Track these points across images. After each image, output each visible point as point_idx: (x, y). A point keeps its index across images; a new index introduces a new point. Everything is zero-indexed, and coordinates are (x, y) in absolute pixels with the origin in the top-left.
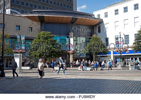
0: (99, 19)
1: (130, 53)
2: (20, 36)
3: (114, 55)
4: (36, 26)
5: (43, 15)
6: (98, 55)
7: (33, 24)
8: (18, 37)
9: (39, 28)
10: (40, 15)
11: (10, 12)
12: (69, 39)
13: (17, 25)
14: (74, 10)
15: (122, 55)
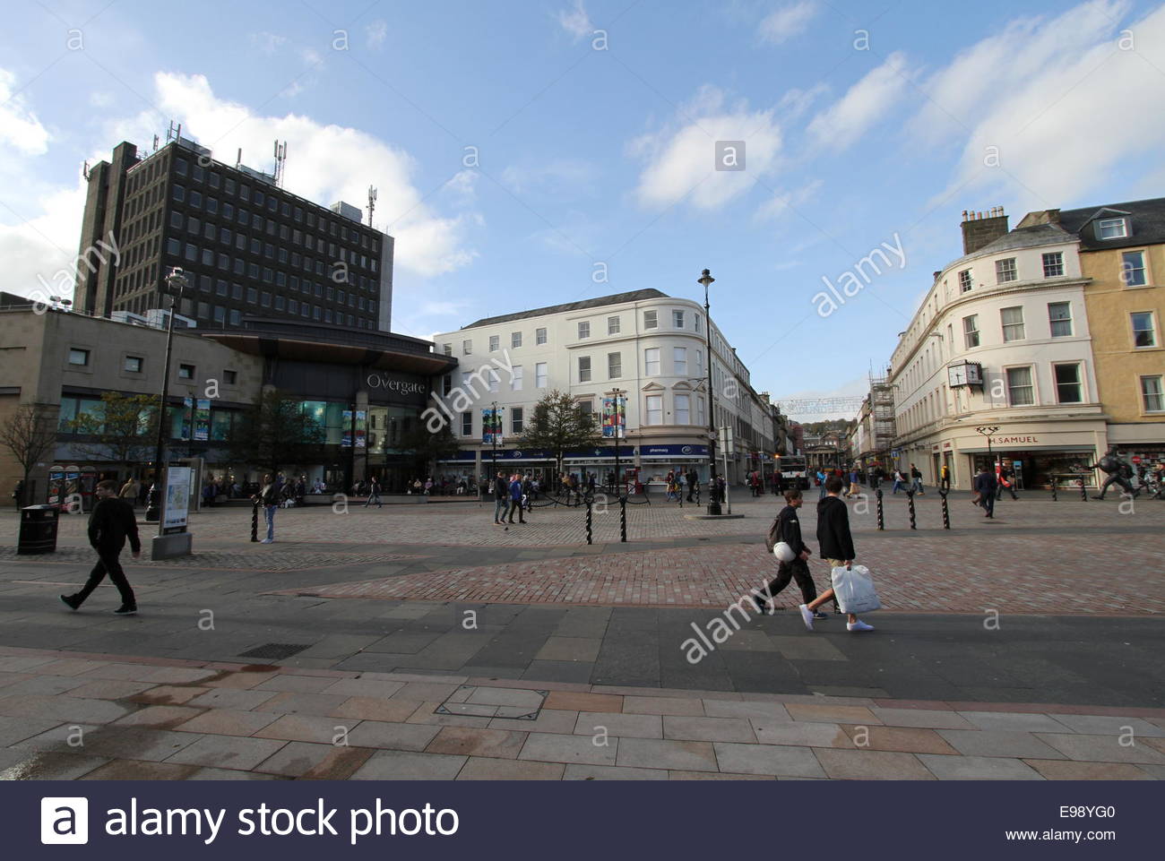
0: (448, 357)
1: (521, 458)
2: (195, 400)
3: (483, 461)
4: (248, 367)
5: (274, 338)
6: (441, 461)
7: (240, 360)
8: (188, 403)
9: (261, 375)
10: (265, 337)
11: (160, 321)
12: (354, 414)
13: (183, 363)
14: (380, 329)
15: (497, 461)
